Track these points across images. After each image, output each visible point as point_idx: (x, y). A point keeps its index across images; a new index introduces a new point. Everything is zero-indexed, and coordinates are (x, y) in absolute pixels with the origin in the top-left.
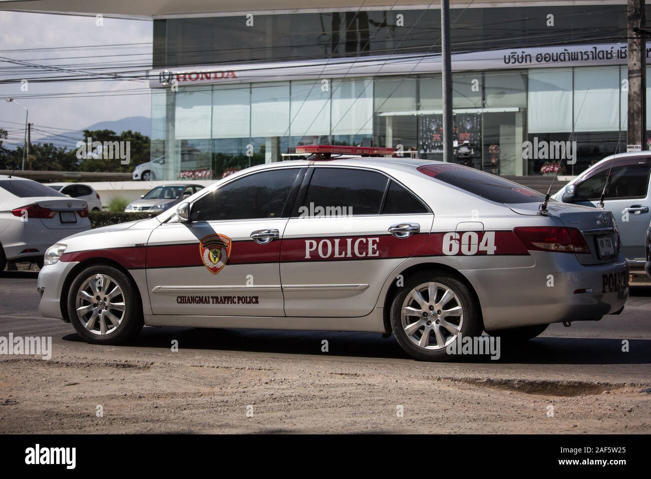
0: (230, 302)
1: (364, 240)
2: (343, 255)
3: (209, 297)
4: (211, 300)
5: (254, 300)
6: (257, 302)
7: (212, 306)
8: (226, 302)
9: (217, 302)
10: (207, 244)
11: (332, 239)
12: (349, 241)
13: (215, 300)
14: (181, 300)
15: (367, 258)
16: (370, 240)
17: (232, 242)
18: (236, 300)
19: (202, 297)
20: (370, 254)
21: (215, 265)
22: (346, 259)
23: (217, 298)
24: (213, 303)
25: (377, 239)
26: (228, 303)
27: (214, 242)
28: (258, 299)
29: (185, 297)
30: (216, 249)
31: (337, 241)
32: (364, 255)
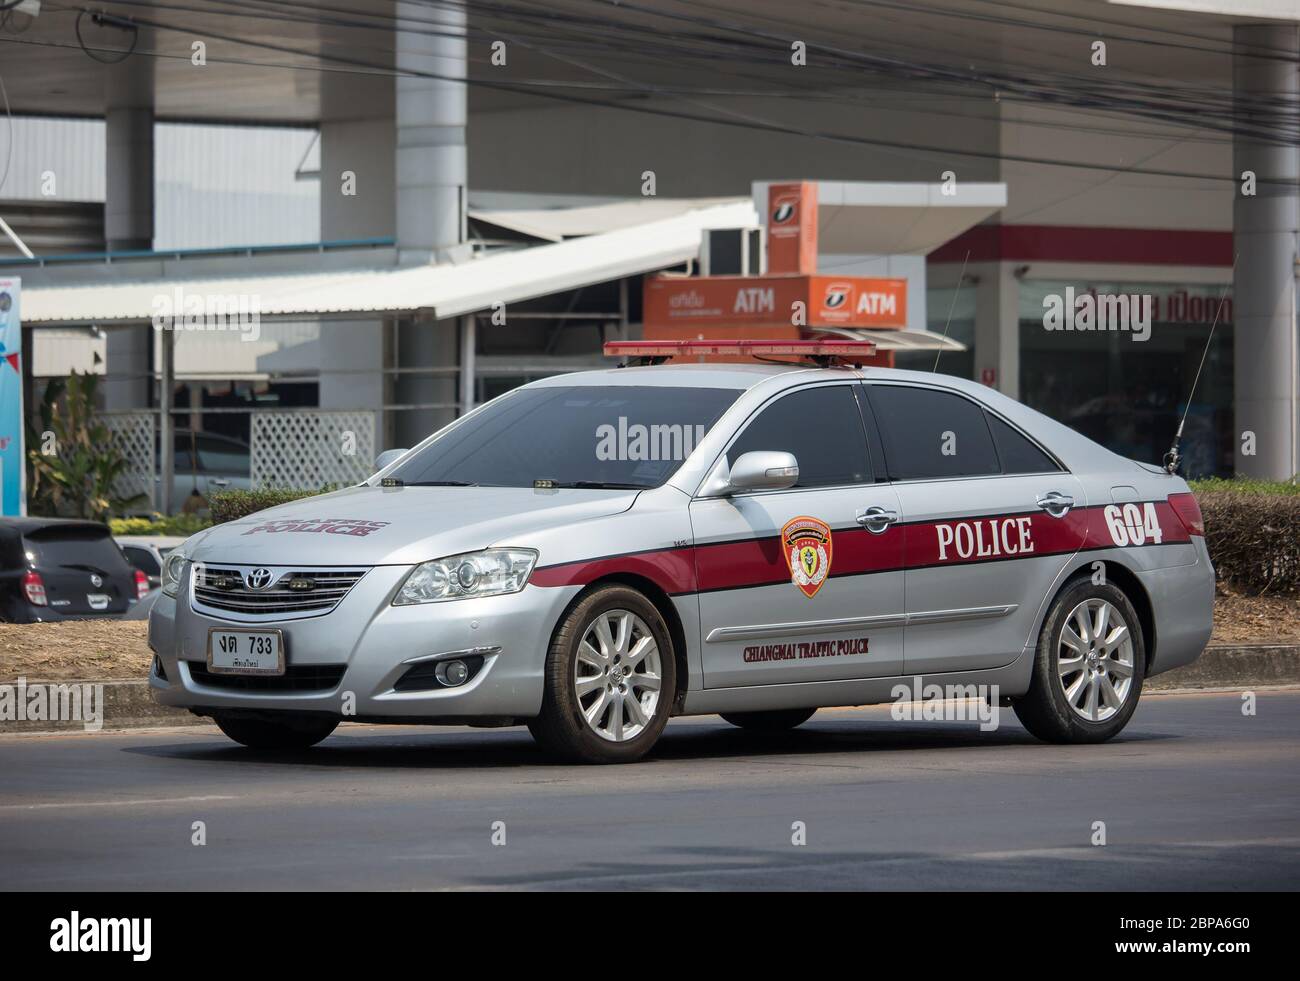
0: (826, 653)
1: (1012, 521)
2: (988, 553)
3: (794, 645)
4: (797, 650)
5: (862, 647)
6: (866, 650)
7: (799, 663)
8: (820, 654)
9: (807, 655)
10: (794, 537)
11: (970, 520)
12: (994, 523)
13: (803, 650)
14: (751, 654)
15: (1019, 556)
16: (1020, 521)
17: (832, 531)
18: (835, 648)
19: (785, 646)
20: (1023, 549)
21: (810, 580)
22: (992, 559)
23: (806, 646)
24: (801, 657)
25: (1028, 520)
26: (823, 655)
27: (804, 533)
28: (868, 645)
29: (758, 648)
30: (810, 548)
31: (978, 525)
32: (1015, 550)
